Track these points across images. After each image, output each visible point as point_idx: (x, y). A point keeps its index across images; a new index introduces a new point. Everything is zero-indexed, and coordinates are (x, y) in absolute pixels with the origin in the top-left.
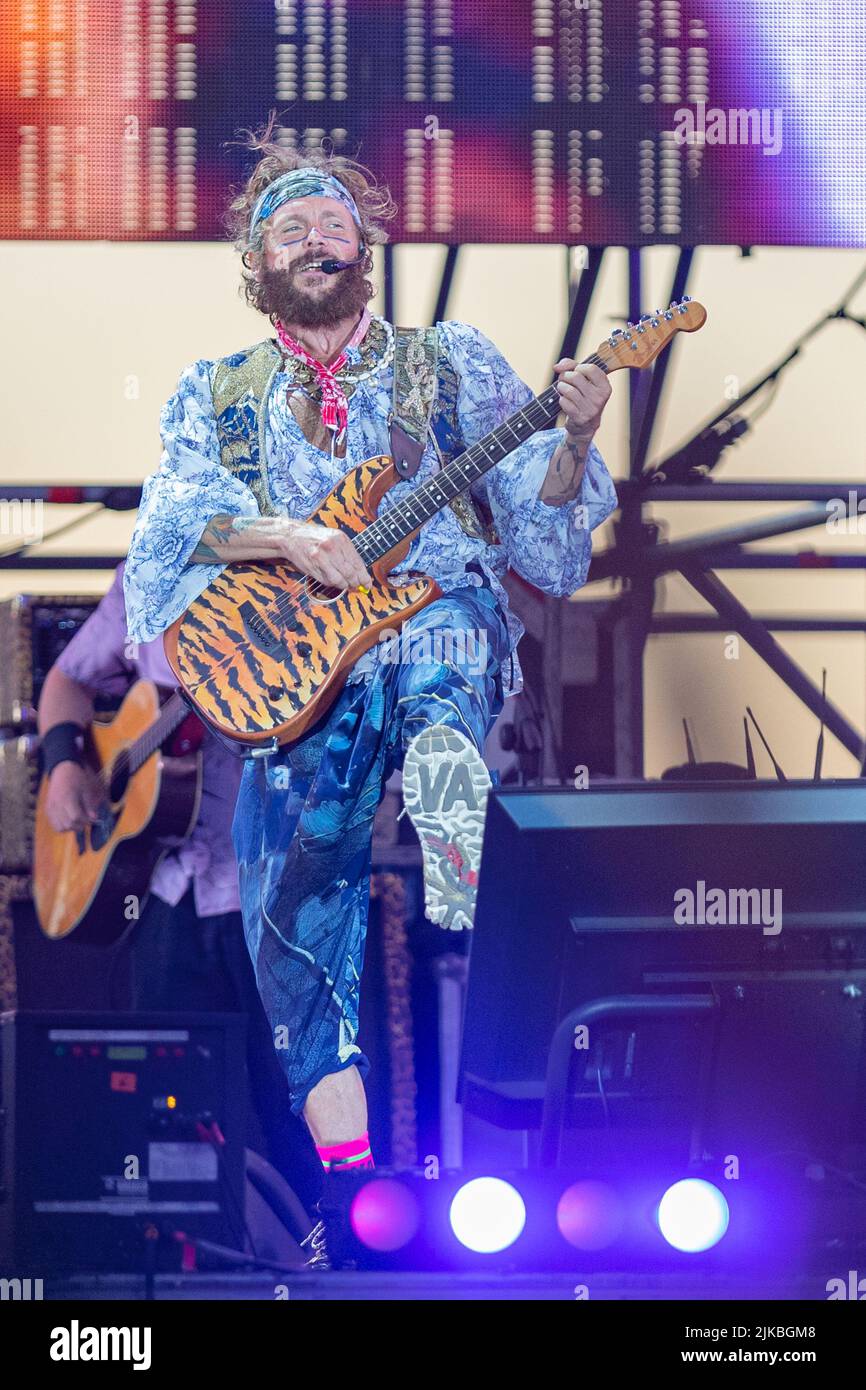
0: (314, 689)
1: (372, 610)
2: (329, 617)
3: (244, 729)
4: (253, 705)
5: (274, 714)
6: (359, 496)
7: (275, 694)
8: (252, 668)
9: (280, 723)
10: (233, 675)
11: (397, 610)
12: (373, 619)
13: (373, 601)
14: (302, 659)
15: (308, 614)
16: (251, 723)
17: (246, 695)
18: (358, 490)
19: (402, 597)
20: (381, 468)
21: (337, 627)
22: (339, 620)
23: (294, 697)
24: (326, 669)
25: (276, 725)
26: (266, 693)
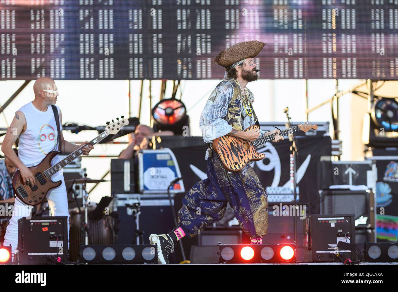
2: (246, 153)
3: (229, 167)
4: (231, 163)
5: (235, 167)
7: (236, 163)
8: (232, 156)
10: (228, 155)
11: (259, 158)
12: (254, 158)
14: (241, 159)
15: (242, 150)
16: (231, 167)
17: (230, 161)
19: (260, 156)
21: (248, 156)
22: (248, 154)
23: (239, 166)
24: (245, 163)
25: (235, 169)
26: (234, 162)
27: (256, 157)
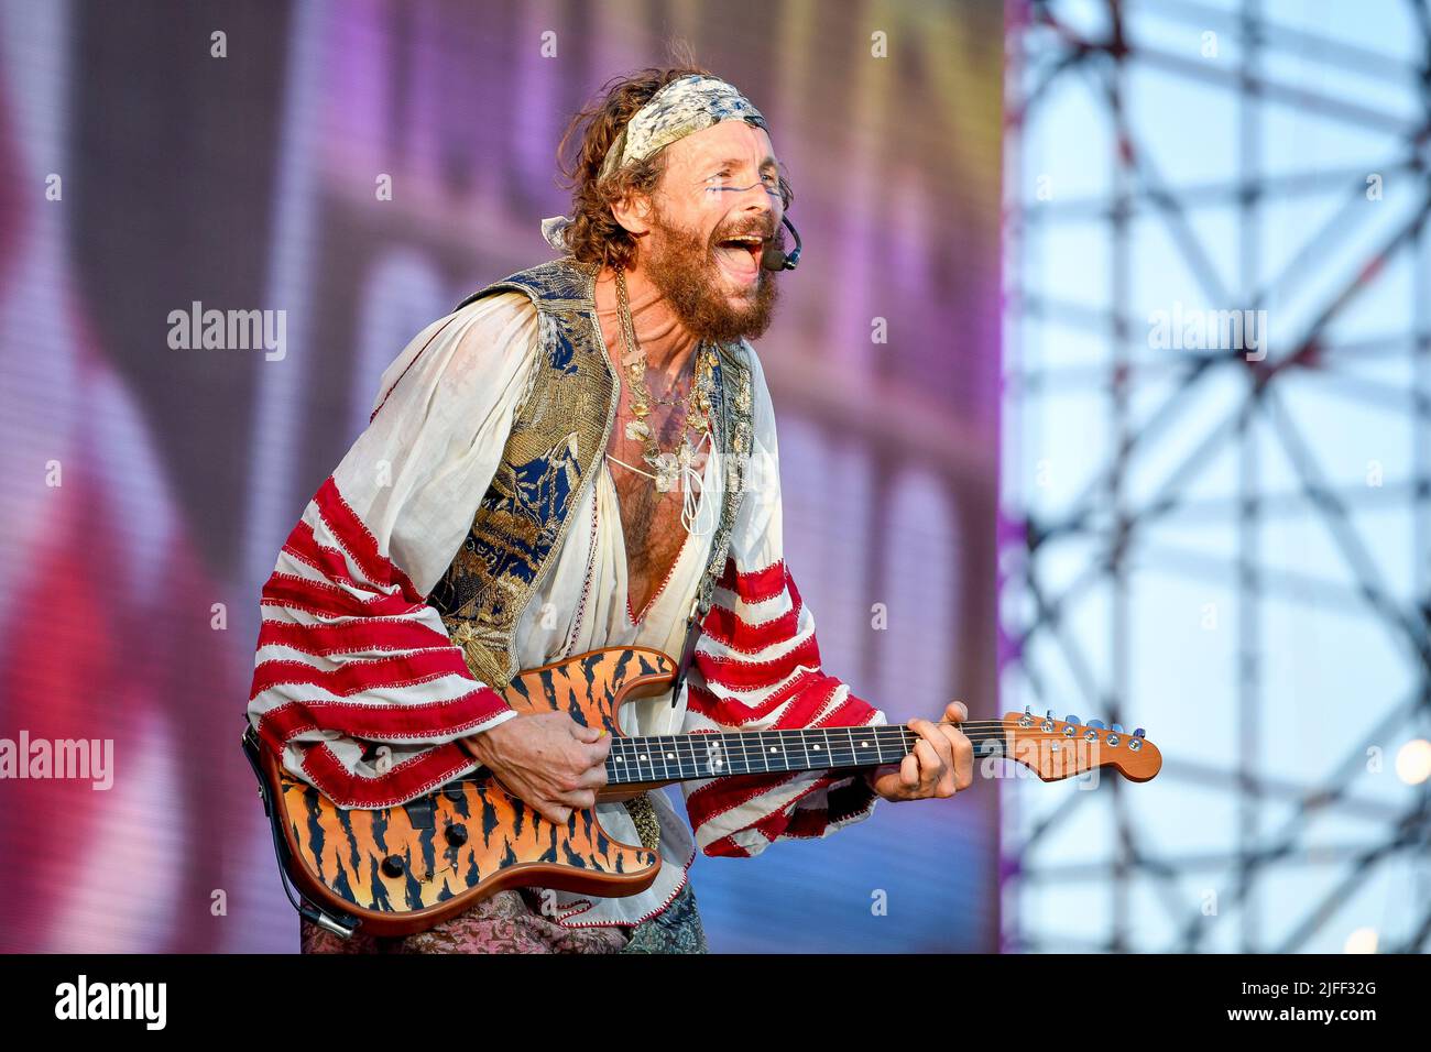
0: (446, 895)
1: (566, 845)
2: (505, 816)
3: (329, 882)
4: (355, 860)
5: (379, 891)
6: (614, 687)
7: (393, 868)
9: (381, 909)
11: (599, 868)
12: (562, 860)
13: (572, 835)
14: (447, 846)
15: (482, 790)
16: (342, 881)
17: (352, 839)
18: (616, 678)
19: (613, 858)
20: (658, 671)
21: (511, 836)
22: (518, 831)
23: (414, 889)
24: (472, 879)
25: (374, 907)
26: (380, 857)
27: (576, 860)
